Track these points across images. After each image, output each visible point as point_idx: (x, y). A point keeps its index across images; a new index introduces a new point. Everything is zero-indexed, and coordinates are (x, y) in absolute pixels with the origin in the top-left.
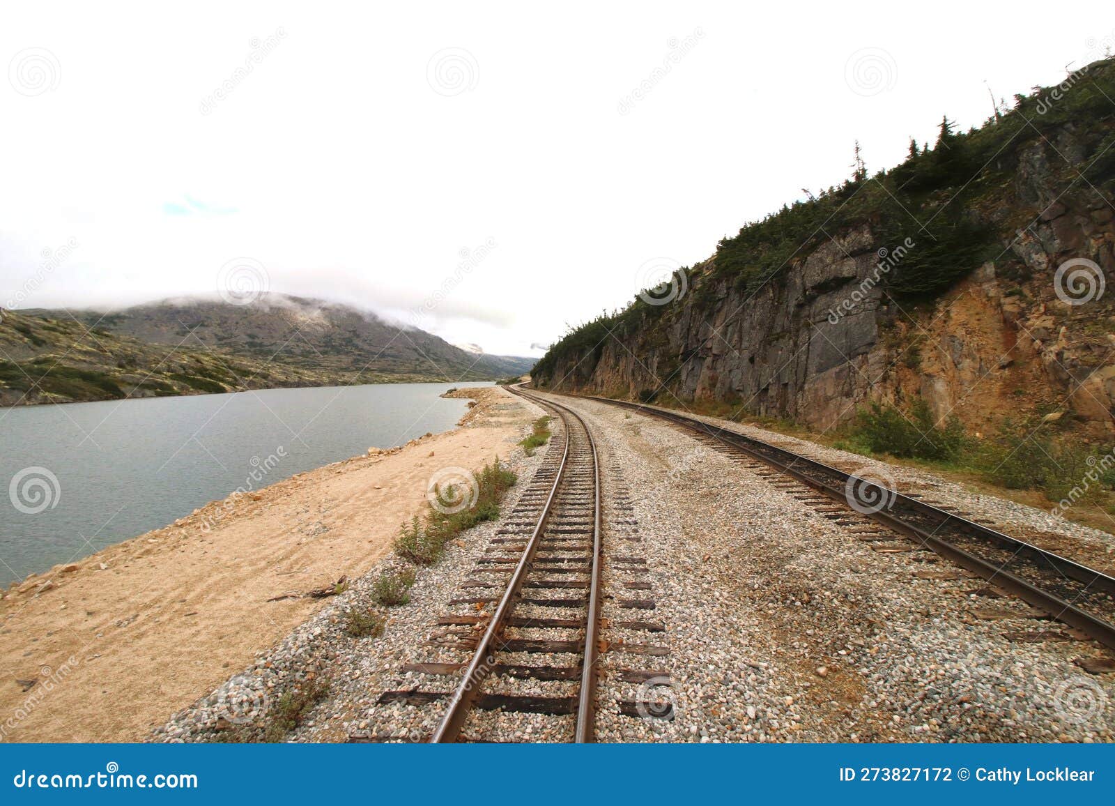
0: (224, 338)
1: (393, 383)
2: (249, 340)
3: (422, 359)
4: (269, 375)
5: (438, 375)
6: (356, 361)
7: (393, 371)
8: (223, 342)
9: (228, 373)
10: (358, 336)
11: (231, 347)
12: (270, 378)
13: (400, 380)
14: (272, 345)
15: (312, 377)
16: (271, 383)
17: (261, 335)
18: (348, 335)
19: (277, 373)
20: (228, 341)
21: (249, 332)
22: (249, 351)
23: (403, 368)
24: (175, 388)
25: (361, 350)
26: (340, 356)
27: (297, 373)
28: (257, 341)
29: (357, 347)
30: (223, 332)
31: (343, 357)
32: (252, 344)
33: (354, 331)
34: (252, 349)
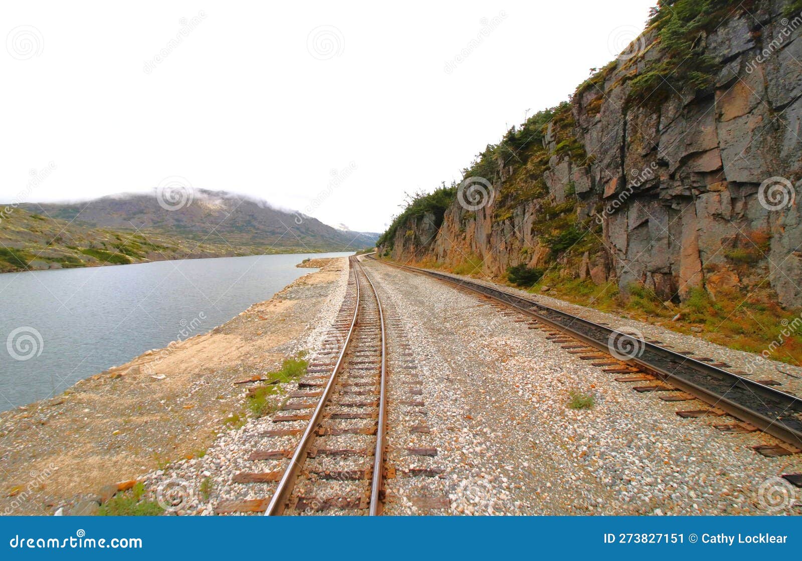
0: (158, 222)
1: (279, 253)
2: (176, 223)
3: (303, 235)
4: (178, 249)
5: (315, 247)
6: (254, 238)
7: (281, 245)
8: (157, 225)
9: (141, 248)
10: (255, 219)
11: (162, 228)
12: (178, 251)
13: (285, 251)
14: (192, 226)
15: (213, 250)
16: (176, 256)
17: (184, 219)
18: (248, 218)
19: (184, 247)
20: (160, 224)
21: (176, 217)
22: (176, 231)
23: (288, 242)
24: (82, 261)
25: (258, 229)
26: (242, 234)
27: (202, 247)
28: (182, 224)
29: (254, 227)
30: (158, 217)
31: (244, 234)
32: (178, 226)
33: (253, 215)
34: (178, 230)
